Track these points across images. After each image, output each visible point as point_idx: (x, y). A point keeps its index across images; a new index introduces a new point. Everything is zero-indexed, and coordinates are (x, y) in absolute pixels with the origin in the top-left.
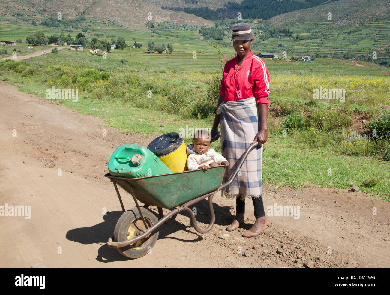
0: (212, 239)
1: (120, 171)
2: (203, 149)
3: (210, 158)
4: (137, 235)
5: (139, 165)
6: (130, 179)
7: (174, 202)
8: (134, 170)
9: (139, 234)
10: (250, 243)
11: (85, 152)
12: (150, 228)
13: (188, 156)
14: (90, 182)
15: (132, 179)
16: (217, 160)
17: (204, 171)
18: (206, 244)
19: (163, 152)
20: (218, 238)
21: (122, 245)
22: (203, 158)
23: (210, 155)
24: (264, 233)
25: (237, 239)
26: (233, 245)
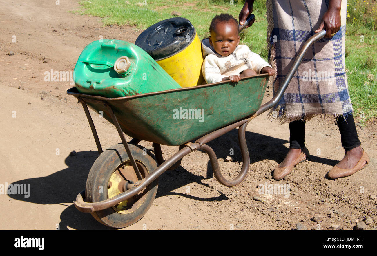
0: (243, 201)
1: (95, 86)
2: (227, 47)
3: (242, 61)
4: (123, 191)
5: (127, 75)
6: (113, 99)
7: (184, 136)
8: (119, 84)
9: (128, 189)
10: (308, 210)
11: (43, 56)
12: (145, 179)
13: (204, 58)
14: (48, 104)
15: (116, 99)
16: (253, 65)
17: (233, 83)
18: (231, 208)
19: (163, 51)
20: (254, 199)
21: (100, 206)
22: (230, 61)
23: (242, 57)
24: (334, 196)
25: (286, 203)
26: (277, 213)
